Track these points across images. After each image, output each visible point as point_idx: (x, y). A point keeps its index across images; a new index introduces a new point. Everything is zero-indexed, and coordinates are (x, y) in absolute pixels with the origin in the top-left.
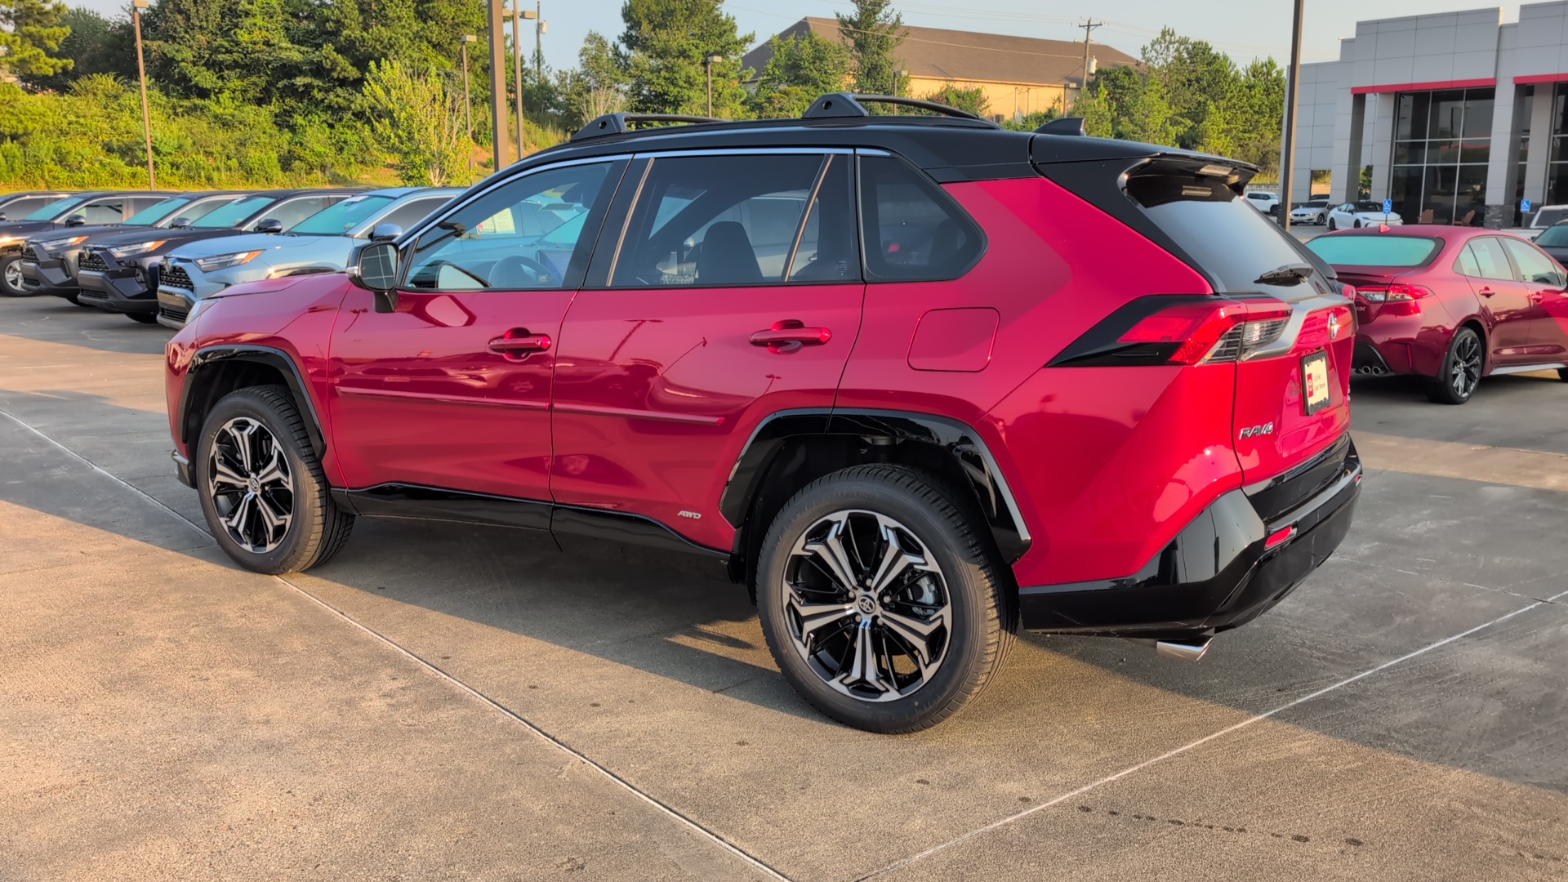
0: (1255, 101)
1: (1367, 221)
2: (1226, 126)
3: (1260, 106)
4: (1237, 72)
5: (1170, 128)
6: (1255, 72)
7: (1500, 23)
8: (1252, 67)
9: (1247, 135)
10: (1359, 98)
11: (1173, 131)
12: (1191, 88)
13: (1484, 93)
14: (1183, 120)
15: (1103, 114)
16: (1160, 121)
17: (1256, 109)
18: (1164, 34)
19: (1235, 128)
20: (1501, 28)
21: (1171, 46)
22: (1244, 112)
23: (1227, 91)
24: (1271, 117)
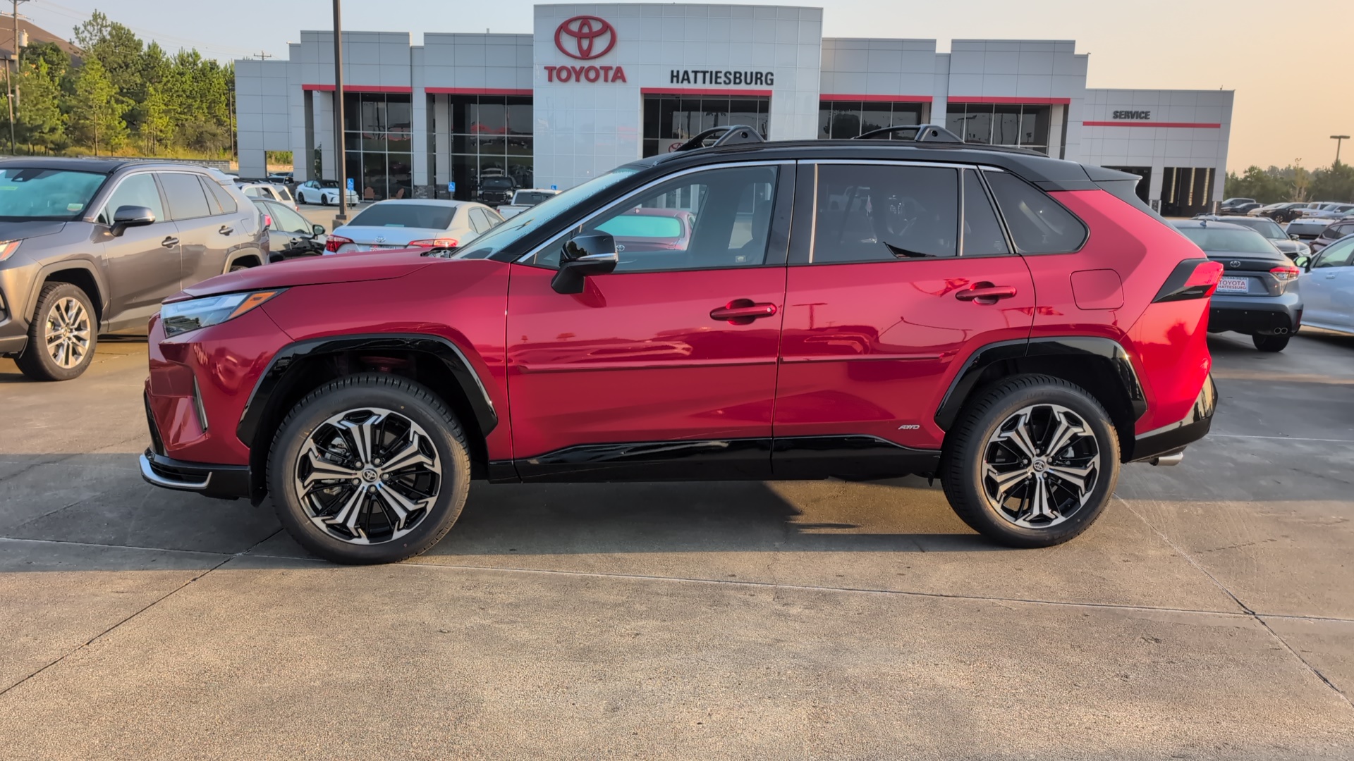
0: (186, 87)
1: (332, 196)
2: (164, 107)
3: (191, 91)
4: (168, 59)
5: (115, 106)
6: (183, 61)
7: (411, 45)
8: (179, 56)
9: (183, 116)
10: (308, 94)
11: (119, 109)
12: (129, 70)
13: (403, 97)
14: (124, 99)
15: (47, 88)
16: (104, 98)
17: (188, 93)
18: (96, 16)
19: (174, 110)
20: (412, 48)
21: (103, 29)
22: (179, 96)
23: (162, 76)
24: (201, 101)
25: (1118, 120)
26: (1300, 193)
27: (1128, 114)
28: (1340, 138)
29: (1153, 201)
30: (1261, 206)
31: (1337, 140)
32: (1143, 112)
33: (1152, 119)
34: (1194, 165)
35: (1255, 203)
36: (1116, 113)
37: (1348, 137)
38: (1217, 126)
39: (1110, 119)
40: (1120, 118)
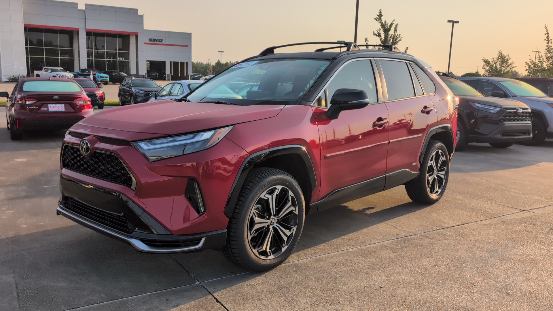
25: (151, 42)
26: (211, 72)
27: (155, 40)
28: (221, 52)
29: (168, 74)
30: (203, 76)
31: (220, 53)
32: (160, 40)
33: (164, 42)
34: (179, 60)
35: (201, 75)
36: (150, 39)
37: (223, 52)
38: (187, 46)
39: (148, 42)
40: (152, 41)
